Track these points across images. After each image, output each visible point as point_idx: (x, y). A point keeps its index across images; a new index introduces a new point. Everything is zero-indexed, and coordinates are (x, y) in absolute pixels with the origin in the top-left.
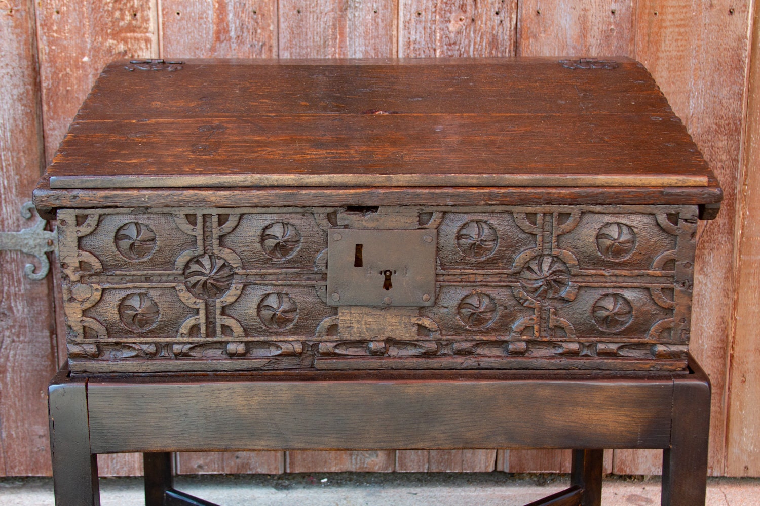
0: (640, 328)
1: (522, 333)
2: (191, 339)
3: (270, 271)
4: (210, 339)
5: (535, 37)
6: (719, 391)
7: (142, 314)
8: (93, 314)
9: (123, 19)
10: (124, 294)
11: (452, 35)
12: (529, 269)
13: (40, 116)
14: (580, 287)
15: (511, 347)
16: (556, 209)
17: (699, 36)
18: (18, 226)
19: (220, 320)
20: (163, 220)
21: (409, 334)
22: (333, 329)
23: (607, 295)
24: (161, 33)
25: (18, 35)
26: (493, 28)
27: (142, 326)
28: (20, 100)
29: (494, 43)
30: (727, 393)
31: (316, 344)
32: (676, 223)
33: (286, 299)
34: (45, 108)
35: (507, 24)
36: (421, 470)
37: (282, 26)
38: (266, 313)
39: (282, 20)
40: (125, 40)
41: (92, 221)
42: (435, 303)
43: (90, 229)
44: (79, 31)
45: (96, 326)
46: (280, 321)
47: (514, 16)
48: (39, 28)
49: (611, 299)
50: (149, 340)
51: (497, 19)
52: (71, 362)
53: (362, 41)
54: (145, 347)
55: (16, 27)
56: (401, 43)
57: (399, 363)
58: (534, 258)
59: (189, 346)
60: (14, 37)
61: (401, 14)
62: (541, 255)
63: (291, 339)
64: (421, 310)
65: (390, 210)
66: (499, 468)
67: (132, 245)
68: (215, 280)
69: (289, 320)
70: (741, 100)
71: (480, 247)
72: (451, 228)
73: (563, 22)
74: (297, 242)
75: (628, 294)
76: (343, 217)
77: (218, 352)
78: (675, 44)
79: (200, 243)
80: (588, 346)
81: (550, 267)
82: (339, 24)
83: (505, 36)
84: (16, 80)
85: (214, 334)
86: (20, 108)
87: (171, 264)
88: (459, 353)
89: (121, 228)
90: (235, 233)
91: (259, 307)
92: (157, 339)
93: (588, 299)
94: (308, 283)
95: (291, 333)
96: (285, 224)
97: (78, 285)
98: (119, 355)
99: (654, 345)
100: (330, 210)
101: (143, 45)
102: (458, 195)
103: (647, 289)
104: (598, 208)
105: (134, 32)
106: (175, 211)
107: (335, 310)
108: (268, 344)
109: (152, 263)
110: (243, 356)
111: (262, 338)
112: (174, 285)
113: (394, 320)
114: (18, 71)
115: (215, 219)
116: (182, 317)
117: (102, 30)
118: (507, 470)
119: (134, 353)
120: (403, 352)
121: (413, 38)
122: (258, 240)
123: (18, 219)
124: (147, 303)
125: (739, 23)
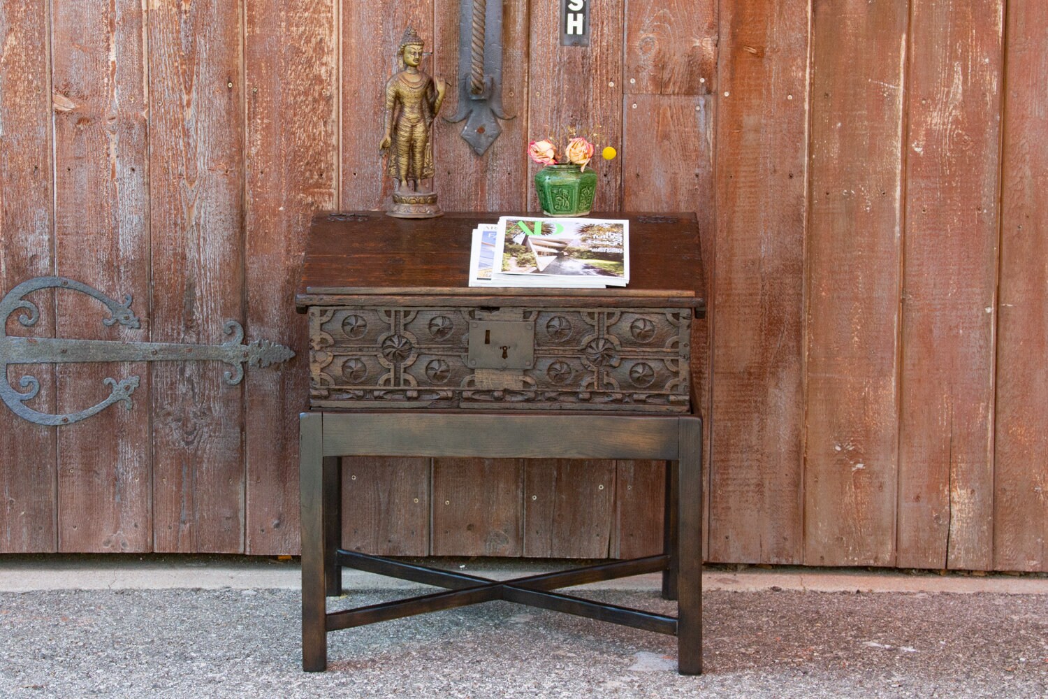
0: (659, 385)
1: (587, 387)
2: (385, 388)
3: (434, 346)
4: (396, 388)
5: (635, 194)
6: (794, 489)
7: (356, 371)
8: (326, 371)
9: (312, 178)
10: (345, 359)
12: (591, 347)
13: (243, 253)
14: (622, 359)
15: (581, 396)
16: (606, 310)
17: (766, 194)
18: (220, 340)
19: (403, 376)
20: (371, 314)
21: (519, 387)
22: (471, 383)
23: (638, 364)
24: (341, 189)
25: (231, 190)
26: (602, 187)
27: (355, 379)
28: (229, 239)
29: (603, 198)
30: (802, 491)
31: (461, 393)
32: (678, 319)
33: (443, 364)
34: (247, 246)
35: (613, 184)
36: (545, 556)
37: (435, 184)
38: (431, 373)
40: (313, 195)
41: (330, 314)
42: (534, 368)
43: (329, 319)
44: (277, 187)
45: (328, 378)
46: (439, 377)
47: (619, 178)
48: (247, 185)
49: (641, 366)
50: (360, 388)
51: (605, 180)
52: (312, 401)
53: (498, 196)
54: (356, 392)
55: (230, 184)
56: (529, 198)
57: (512, 405)
58: (594, 340)
59: (383, 392)
60: (227, 192)
61: (529, 175)
62: (598, 338)
63: (445, 388)
64: (526, 372)
65: (506, 309)
66: (612, 556)
67: (352, 329)
68: (401, 351)
69: (444, 377)
71: (560, 333)
72: (543, 321)
73: (657, 183)
74: (451, 329)
75: (652, 364)
76: (478, 313)
77: (400, 397)
78: (747, 200)
79: (392, 328)
80: (629, 396)
81: (604, 346)
82: (480, 183)
83: (612, 193)
84: (226, 225)
85: (399, 385)
86: (228, 246)
87: (375, 341)
88: (549, 399)
89: (346, 318)
90: (414, 323)
91: (427, 368)
92: (365, 387)
93: (628, 366)
94: (458, 354)
95: (446, 385)
96: (444, 318)
97: (319, 353)
98: (340, 397)
99: (668, 395)
100: (471, 309)
101: (327, 198)
102: (547, 301)
103: (663, 360)
104: (632, 310)
105: (320, 188)
106: (379, 308)
107: (472, 371)
108: (432, 392)
109: (364, 340)
110: (416, 399)
111: (428, 388)
112: (376, 353)
113: (509, 377)
114: (229, 218)
115: (402, 313)
116: (380, 374)
117: (295, 186)
118: (618, 558)
119: (350, 396)
120: (514, 399)
122: (427, 327)
123: (220, 335)
124: (360, 365)
125: (798, 185)
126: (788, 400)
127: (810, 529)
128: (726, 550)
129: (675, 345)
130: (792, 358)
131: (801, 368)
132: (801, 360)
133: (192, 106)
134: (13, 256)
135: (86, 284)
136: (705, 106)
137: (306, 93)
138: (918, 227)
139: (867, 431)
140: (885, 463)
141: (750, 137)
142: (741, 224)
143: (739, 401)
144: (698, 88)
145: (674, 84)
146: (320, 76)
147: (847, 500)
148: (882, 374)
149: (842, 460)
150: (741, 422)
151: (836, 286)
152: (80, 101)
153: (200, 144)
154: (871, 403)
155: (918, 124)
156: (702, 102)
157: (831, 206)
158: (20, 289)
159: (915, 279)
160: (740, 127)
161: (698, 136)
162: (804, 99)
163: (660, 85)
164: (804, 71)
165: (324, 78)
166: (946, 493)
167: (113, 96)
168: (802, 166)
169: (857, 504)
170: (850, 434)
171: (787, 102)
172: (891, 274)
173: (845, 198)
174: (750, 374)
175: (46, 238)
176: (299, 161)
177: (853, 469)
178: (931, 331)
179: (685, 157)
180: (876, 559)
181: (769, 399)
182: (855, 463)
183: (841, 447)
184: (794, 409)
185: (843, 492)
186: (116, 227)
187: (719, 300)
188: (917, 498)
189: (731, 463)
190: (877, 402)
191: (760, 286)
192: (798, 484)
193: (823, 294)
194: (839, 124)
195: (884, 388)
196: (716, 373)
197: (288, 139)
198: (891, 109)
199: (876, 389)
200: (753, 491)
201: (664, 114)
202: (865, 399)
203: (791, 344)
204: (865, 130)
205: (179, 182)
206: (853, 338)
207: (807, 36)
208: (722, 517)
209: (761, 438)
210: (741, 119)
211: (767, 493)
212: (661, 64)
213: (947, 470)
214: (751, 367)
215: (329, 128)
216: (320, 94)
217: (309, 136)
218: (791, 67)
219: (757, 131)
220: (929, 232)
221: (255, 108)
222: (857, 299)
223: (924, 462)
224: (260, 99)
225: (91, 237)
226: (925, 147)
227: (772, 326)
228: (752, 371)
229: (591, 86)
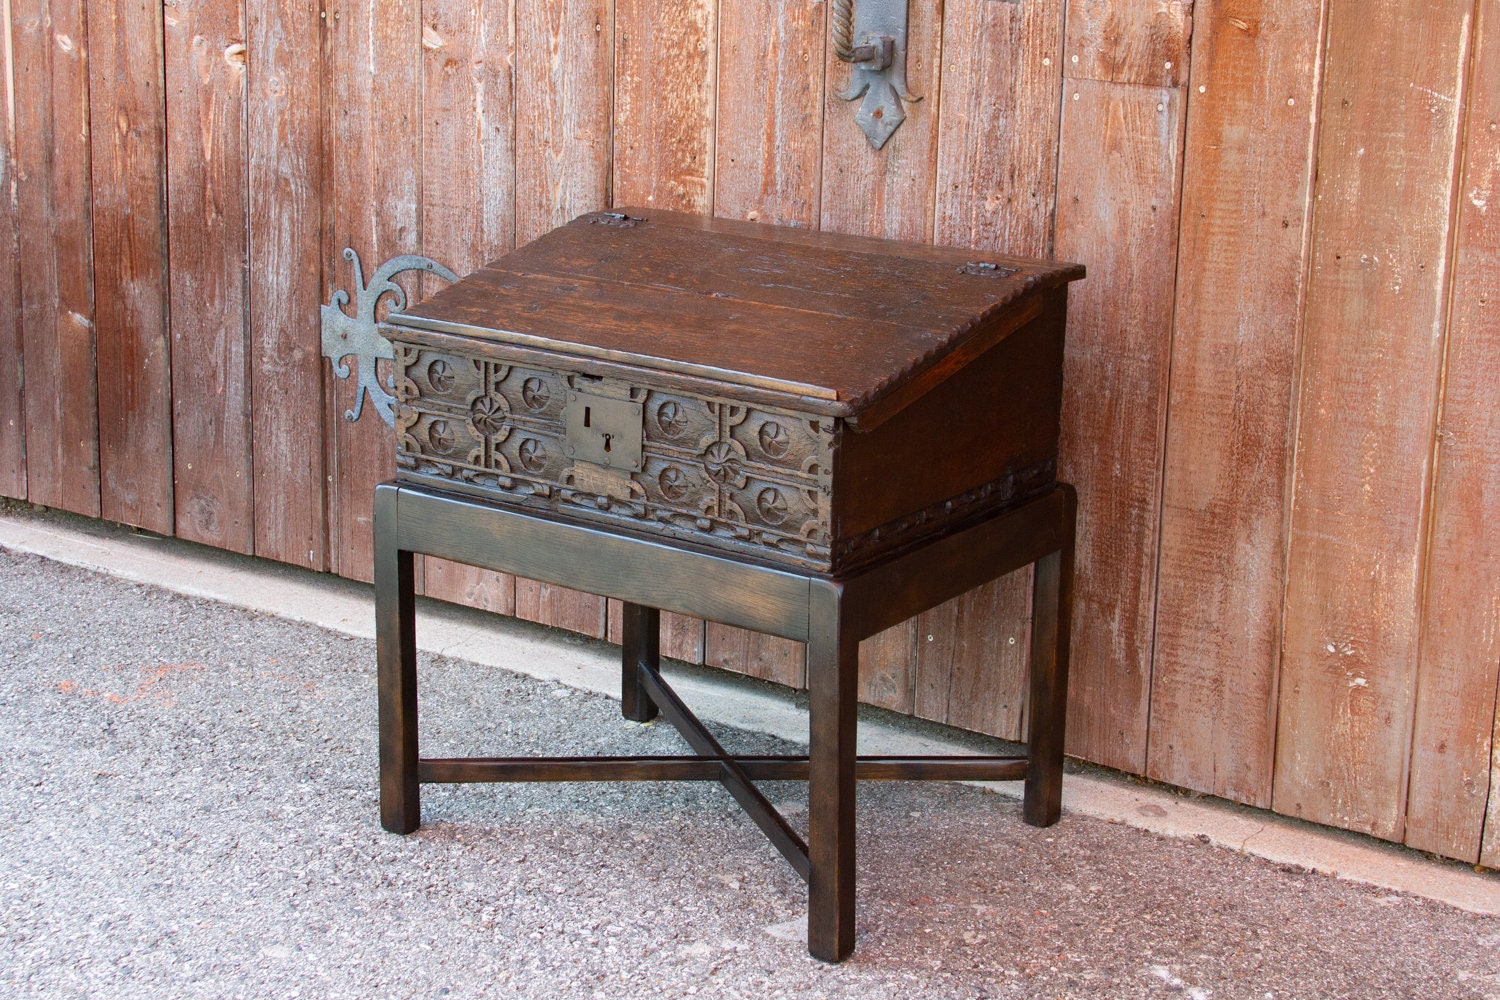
0: (794, 525)
1: (707, 512)
2: (474, 467)
3: (529, 419)
4: (487, 470)
5: (1071, 227)
6: (1265, 697)
7: (445, 439)
9: (684, 161)
10: (433, 419)
11: (988, 215)
12: (711, 453)
14: (748, 478)
15: (699, 523)
16: (731, 403)
17: (1250, 248)
19: (496, 455)
20: (458, 362)
21: (625, 495)
22: (570, 479)
23: (769, 489)
24: (715, 179)
25: (596, 168)
26: (1029, 212)
27: (444, 449)
29: (1029, 228)
31: (559, 490)
32: (817, 431)
33: (540, 446)
35: (1042, 208)
36: (940, 721)
37: (824, 184)
38: (526, 456)
39: (824, 178)
40: (684, 183)
41: (414, 354)
42: (643, 471)
43: (413, 361)
44: (647, 169)
45: (414, 443)
46: (534, 464)
47: (1050, 201)
48: (615, 162)
49: (772, 493)
50: (448, 461)
51: (1032, 201)
52: (397, 470)
53: (898, 209)
55: (595, 159)
57: (620, 520)
58: (714, 444)
59: (474, 473)
60: (592, 169)
61: (938, 185)
62: (720, 442)
63: (542, 481)
64: (633, 476)
65: (610, 381)
66: (1024, 740)
68: (493, 420)
69: (540, 466)
70: (1293, 333)
71: (675, 426)
72: (654, 406)
73: (1102, 214)
74: (548, 397)
75: (785, 493)
76: (578, 381)
77: (493, 483)
78: (1223, 254)
79: (483, 385)
80: (757, 534)
81: (726, 454)
82: (877, 189)
83: (1040, 221)
85: (490, 466)
87: (463, 400)
89: (432, 364)
90: (506, 382)
91: (521, 450)
92: (454, 463)
93: (755, 490)
94: (555, 434)
95: (543, 476)
96: (539, 381)
97: (405, 406)
98: (429, 470)
99: (805, 543)
100: (570, 374)
101: (699, 189)
102: (654, 376)
103: (798, 489)
104: (761, 407)
105: (692, 175)
106: (467, 356)
107: (572, 462)
109: (451, 397)
110: (511, 489)
111: (522, 477)
112: (465, 418)
113: (613, 480)
115: (492, 367)
116: (470, 447)
117: (666, 170)
119: (439, 471)
120: (622, 511)
121: (948, 213)
122: (521, 390)
124: (448, 431)
125: (1293, 239)
126: (1263, 563)
127: (1284, 759)
128: (1168, 765)
129: (813, 469)
130: (1271, 502)
131: (1281, 520)
132: (1282, 506)
133: (559, 53)
134: (384, 225)
135: (451, 270)
136: (1169, 105)
137: (679, 45)
138: (1471, 326)
139: (1374, 630)
140: (1397, 685)
141: (1232, 157)
142: (1211, 289)
143: (1197, 553)
144: (1162, 77)
145: (1130, 68)
146: (695, 22)
147: (1339, 728)
148: (1400, 547)
149: (1336, 668)
150: (1198, 584)
151: (1342, 402)
152: (448, 37)
153: (566, 103)
154: (1382, 590)
155: (1482, 162)
156: (1166, 99)
157: (1341, 277)
158: (389, 268)
159: (1461, 408)
160: (1218, 141)
161: (1157, 150)
162: (1310, 106)
163: (1112, 67)
164: (1312, 60)
165: (700, 26)
166: (1486, 749)
167: (479, 33)
168: (1301, 210)
169: (1353, 738)
170: (1350, 631)
171: (1286, 111)
172: (1423, 395)
173: (1362, 266)
174: (1214, 515)
175: (414, 207)
176: (671, 137)
177: (1351, 684)
178: (1480, 494)
179: (1140, 180)
180: (1374, 825)
181: (1237, 557)
182: (1354, 676)
183: (1335, 647)
184: (1269, 578)
185: (1334, 715)
186: (480, 202)
187: (1176, 398)
188: (1442, 748)
189: (1181, 641)
190: (1390, 588)
191: (1234, 387)
192: (1270, 690)
193: (1323, 411)
194: (1362, 151)
195: (1402, 570)
196: (1167, 506)
197: (660, 106)
198: (1440, 134)
199: (1391, 570)
200: (1208, 688)
201: (1115, 112)
202: (1374, 581)
203: (1270, 480)
204: (1400, 163)
205: (544, 151)
206: (1363, 486)
207: (1319, 8)
208: (1166, 717)
209: (1223, 612)
210: (1220, 129)
211: (1227, 695)
212: (1113, 38)
213: (1491, 714)
214: (1215, 506)
215: (703, 95)
216: (696, 47)
217: (682, 103)
218: (1295, 54)
219: (1241, 149)
220: (1487, 336)
221: (624, 60)
222: (1372, 426)
223: (1456, 694)
224: (630, 49)
225: (457, 211)
226: (1490, 201)
227: (1245, 449)
228: (1217, 510)
229: (1020, 62)
